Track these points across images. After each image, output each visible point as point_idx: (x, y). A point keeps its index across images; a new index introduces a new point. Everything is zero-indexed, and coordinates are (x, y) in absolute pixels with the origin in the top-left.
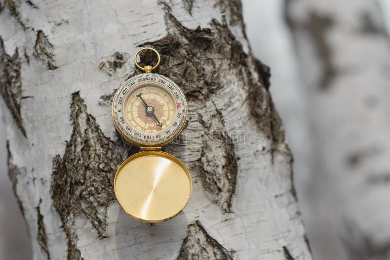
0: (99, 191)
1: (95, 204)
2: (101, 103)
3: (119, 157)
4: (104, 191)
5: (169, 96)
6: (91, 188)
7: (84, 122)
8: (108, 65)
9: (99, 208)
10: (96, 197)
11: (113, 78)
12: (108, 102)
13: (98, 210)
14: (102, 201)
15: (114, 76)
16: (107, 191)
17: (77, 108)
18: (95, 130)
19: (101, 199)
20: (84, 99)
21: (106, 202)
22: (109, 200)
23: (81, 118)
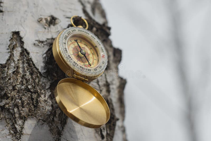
0: (24, 105)
1: (17, 115)
2: (36, 44)
3: (43, 84)
4: (27, 106)
5: (94, 50)
6: (18, 100)
7: (18, 54)
8: (44, 21)
9: (18, 120)
10: (20, 109)
11: (47, 30)
12: (41, 45)
13: (17, 121)
14: (23, 114)
15: (48, 30)
16: (30, 107)
17: (15, 43)
18: (26, 62)
19: (23, 113)
20: (23, 37)
21: (26, 116)
22: (29, 115)
23: (16, 50)
